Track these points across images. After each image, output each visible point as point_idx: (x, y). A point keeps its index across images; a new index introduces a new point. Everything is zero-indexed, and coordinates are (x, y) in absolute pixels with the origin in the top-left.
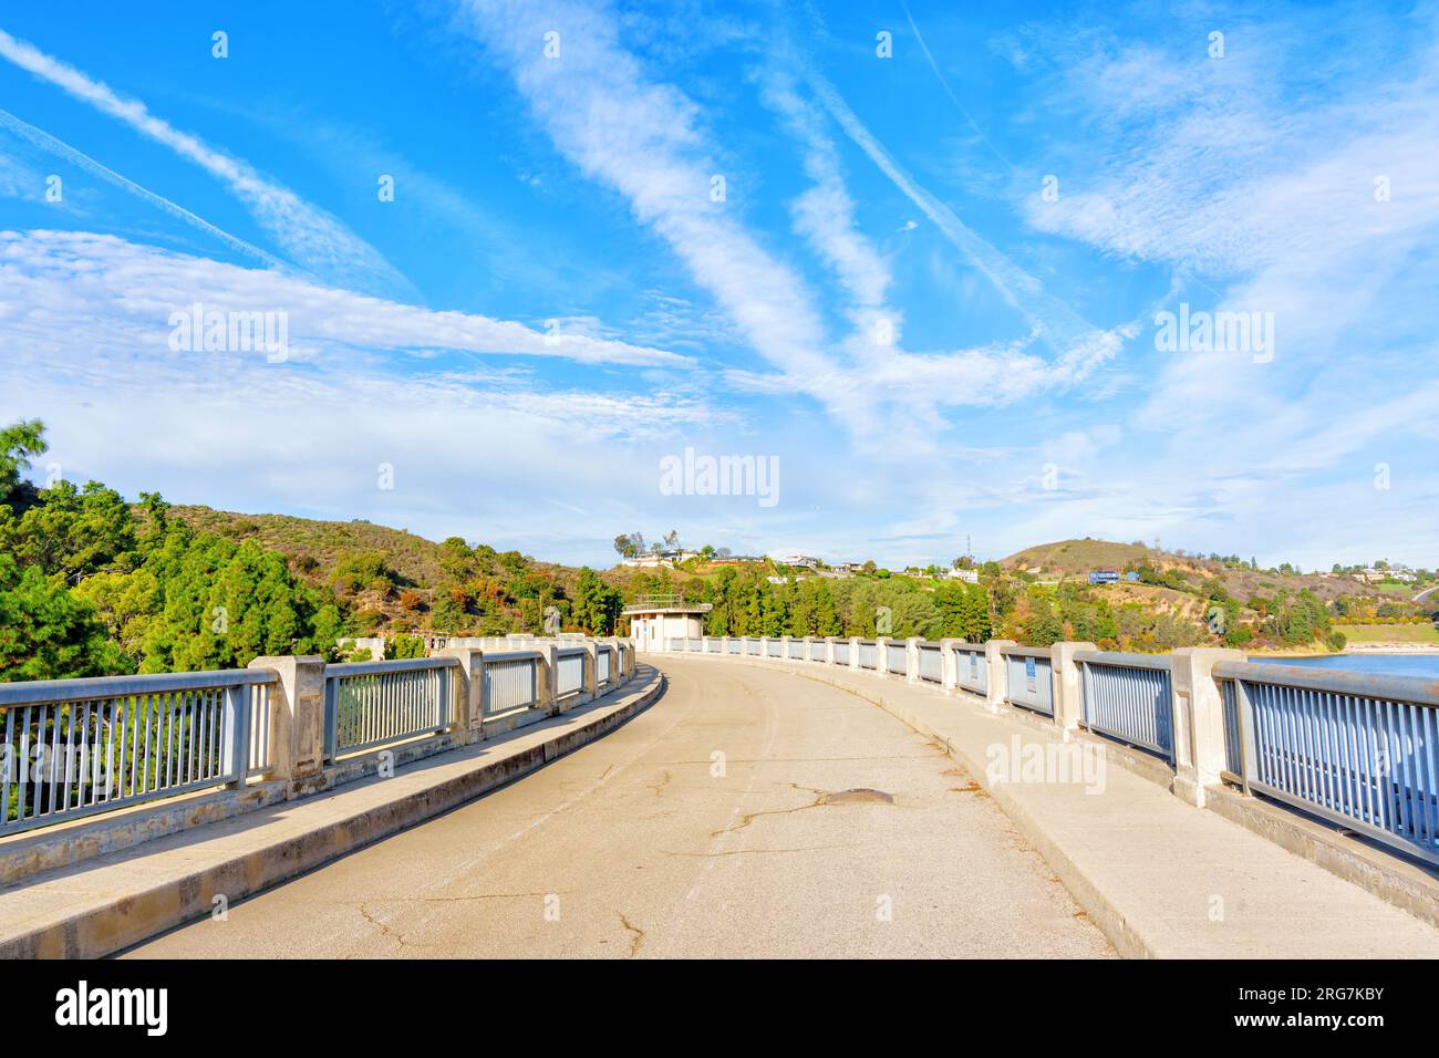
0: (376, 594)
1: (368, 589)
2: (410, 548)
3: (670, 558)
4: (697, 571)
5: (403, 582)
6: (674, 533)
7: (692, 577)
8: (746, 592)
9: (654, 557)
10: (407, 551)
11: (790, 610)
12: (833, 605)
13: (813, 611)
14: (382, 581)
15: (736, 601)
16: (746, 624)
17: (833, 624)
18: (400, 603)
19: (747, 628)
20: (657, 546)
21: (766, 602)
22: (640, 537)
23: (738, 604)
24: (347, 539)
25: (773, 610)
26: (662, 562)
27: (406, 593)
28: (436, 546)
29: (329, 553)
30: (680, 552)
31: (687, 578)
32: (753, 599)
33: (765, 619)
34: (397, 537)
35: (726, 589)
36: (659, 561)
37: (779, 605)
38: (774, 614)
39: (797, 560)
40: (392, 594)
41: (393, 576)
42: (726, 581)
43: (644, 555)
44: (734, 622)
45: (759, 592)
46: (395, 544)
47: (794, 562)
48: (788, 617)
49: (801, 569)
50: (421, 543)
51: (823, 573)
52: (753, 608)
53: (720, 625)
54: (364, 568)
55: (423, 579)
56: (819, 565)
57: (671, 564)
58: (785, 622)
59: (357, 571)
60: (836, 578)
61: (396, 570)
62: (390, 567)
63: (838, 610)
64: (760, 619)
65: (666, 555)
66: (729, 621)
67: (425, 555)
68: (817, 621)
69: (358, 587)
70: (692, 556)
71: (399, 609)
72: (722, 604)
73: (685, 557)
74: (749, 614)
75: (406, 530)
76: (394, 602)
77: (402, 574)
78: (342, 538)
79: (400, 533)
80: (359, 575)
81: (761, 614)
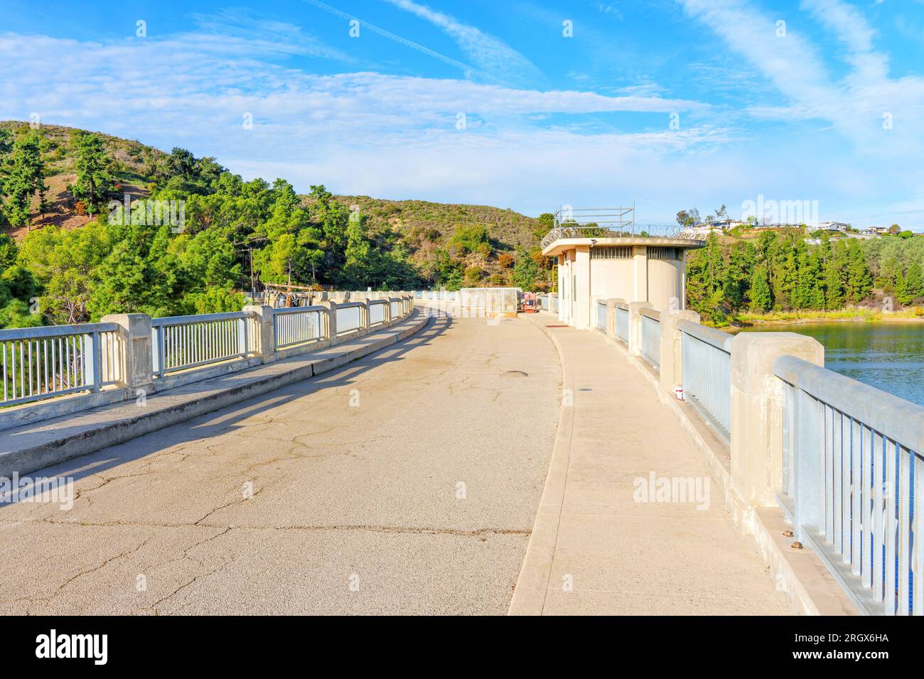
0: (480, 256)
1: (474, 252)
2: (511, 222)
3: (720, 227)
4: (743, 236)
5: (502, 247)
6: (724, 207)
7: (738, 240)
8: (784, 250)
9: (708, 227)
10: (508, 224)
11: (824, 265)
12: (864, 260)
13: (845, 266)
14: (485, 246)
15: (775, 258)
16: (784, 276)
17: (863, 277)
18: (498, 262)
19: (784, 280)
20: (710, 218)
21: (801, 258)
22: (697, 212)
23: (777, 260)
24: (464, 216)
25: (808, 265)
26: (714, 230)
27: (503, 255)
28: (531, 220)
29: (449, 227)
30: (729, 222)
31: (733, 241)
32: (790, 257)
33: (801, 271)
34: (501, 214)
35: (766, 248)
36: (711, 229)
37: (814, 261)
38: (809, 269)
39: (829, 225)
40: (492, 255)
41: (494, 243)
42: (766, 242)
43: (700, 225)
44: (773, 275)
45: (795, 250)
46: (499, 219)
47: (825, 227)
48: (821, 270)
49: (832, 232)
50: (520, 218)
51: (851, 235)
52: (790, 263)
53: (760, 277)
54: (472, 237)
55: (519, 245)
56: (848, 229)
57: (721, 231)
58: (819, 275)
59: (467, 239)
60: (863, 239)
61: (499, 238)
62: (492, 236)
63: (867, 265)
64: (796, 272)
65: (717, 224)
66: (768, 274)
67: (522, 227)
68: (848, 273)
69: (466, 251)
70: (738, 224)
71: (497, 267)
72: (762, 260)
73: (733, 225)
74: (786, 268)
75: (509, 209)
76: (494, 262)
77: (503, 241)
78: (460, 216)
79: (504, 211)
80: (469, 242)
81: (797, 268)
